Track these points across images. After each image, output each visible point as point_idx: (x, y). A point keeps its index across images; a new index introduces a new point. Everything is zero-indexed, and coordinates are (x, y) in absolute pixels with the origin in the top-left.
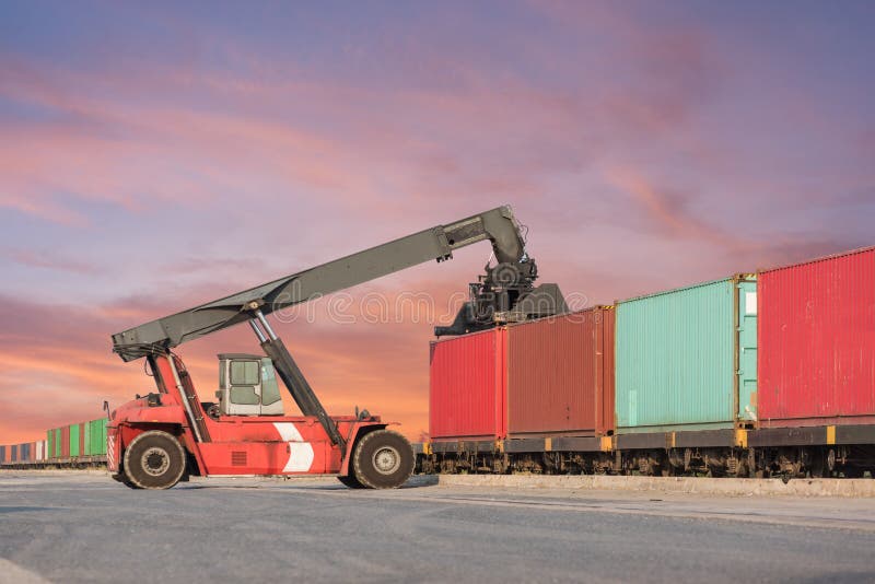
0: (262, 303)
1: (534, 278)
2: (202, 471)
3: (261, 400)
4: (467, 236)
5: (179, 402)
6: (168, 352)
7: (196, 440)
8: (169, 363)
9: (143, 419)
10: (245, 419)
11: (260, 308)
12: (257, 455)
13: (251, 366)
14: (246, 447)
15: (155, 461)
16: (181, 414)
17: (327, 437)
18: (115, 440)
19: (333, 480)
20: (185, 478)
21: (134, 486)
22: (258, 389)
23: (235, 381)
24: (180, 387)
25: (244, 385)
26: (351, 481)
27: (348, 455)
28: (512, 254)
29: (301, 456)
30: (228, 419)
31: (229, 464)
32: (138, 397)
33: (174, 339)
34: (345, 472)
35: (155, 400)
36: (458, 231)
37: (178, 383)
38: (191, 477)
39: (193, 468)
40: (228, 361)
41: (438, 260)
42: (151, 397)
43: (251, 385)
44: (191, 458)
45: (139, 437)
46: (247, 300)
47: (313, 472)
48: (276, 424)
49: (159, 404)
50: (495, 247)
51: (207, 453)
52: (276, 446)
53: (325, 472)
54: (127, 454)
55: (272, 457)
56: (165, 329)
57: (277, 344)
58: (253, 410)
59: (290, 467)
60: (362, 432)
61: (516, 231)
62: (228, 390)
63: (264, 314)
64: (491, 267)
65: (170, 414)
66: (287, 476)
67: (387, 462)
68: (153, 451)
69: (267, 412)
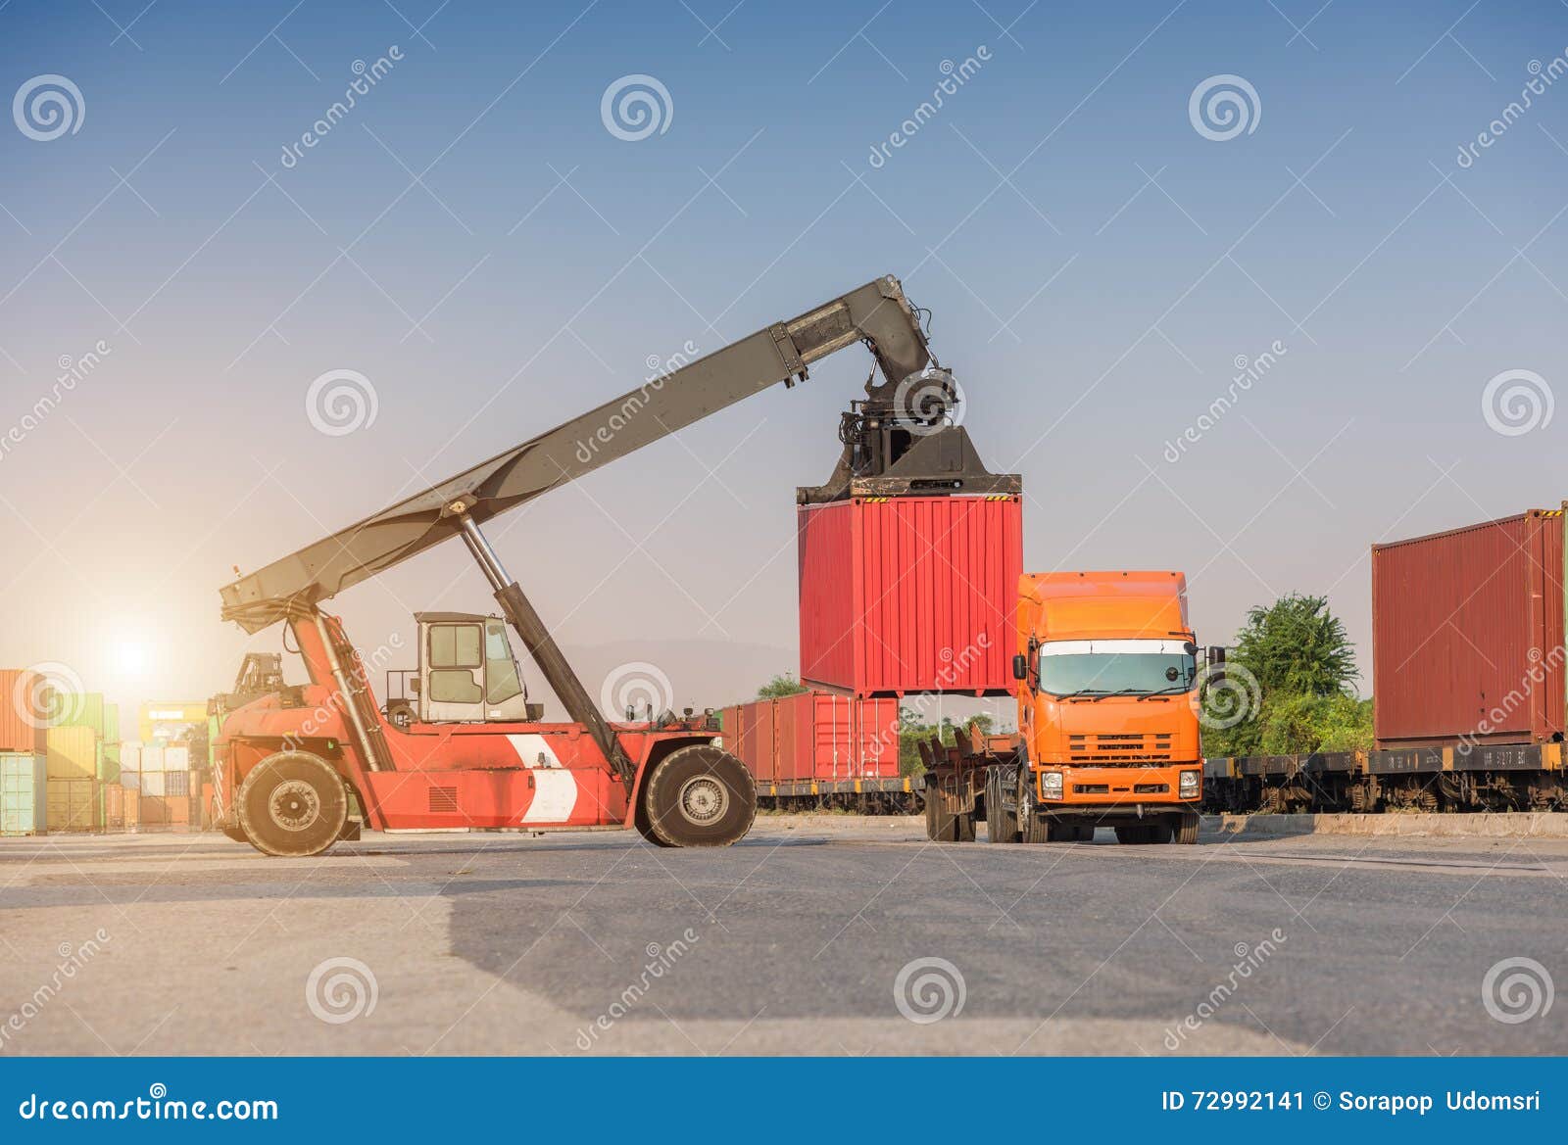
0: (473, 501)
3: (483, 695)
4: (822, 340)
6: (315, 611)
7: (368, 767)
8: (317, 629)
9: (269, 731)
10: (456, 728)
11: (470, 510)
12: (477, 793)
13: (467, 634)
14: (457, 780)
15: (294, 804)
17: (602, 758)
18: (224, 768)
22: (478, 675)
23: (436, 661)
24: (338, 673)
25: (456, 668)
27: (635, 793)
28: (909, 360)
29: (555, 795)
30: (428, 728)
33: (325, 584)
35: (292, 697)
36: (804, 332)
37: (335, 665)
38: (361, 832)
40: (426, 626)
42: (285, 690)
43: (467, 668)
45: (264, 762)
46: (445, 499)
47: (574, 821)
48: (512, 737)
50: (876, 352)
51: (385, 787)
52: (511, 778)
53: (598, 822)
55: (502, 796)
56: (309, 568)
57: (514, 593)
58: (472, 712)
59: (535, 813)
60: (661, 750)
62: (426, 677)
63: (478, 521)
66: (524, 828)
67: (704, 801)
68: (290, 786)
69: (497, 714)
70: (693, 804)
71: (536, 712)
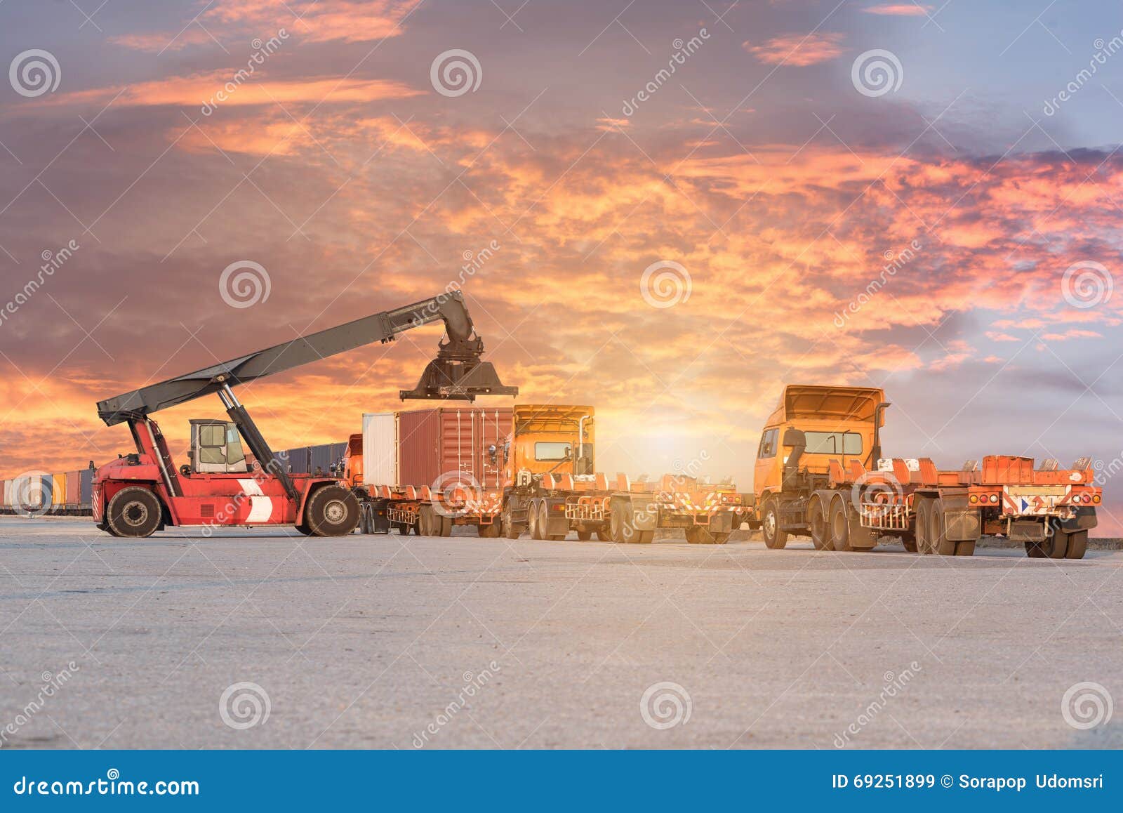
0: (228, 377)
1: (480, 353)
2: (175, 521)
3: (226, 460)
5: (156, 462)
6: (146, 418)
7: (170, 495)
8: (146, 427)
9: (123, 476)
10: (212, 476)
11: (227, 381)
13: (219, 430)
14: (213, 501)
15: (135, 513)
16: (155, 468)
17: (284, 491)
18: (99, 495)
19: (291, 529)
20: (161, 528)
21: (115, 534)
22: (224, 450)
23: (204, 443)
24: (157, 449)
25: (213, 446)
26: (305, 530)
27: (302, 508)
28: (462, 332)
29: (262, 509)
30: (198, 476)
31: (198, 515)
32: (120, 456)
33: (151, 406)
34: (299, 522)
35: (134, 460)
37: (155, 444)
38: (165, 526)
39: (167, 519)
40: (198, 426)
41: (383, 341)
42: (131, 457)
43: (218, 446)
44: (166, 510)
45: (121, 493)
46: (215, 373)
47: (270, 522)
48: (239, 480)
49: (138, 463)
50: (448, 326)
51: (179, 505)
53: (282, 522)
54: (110, 507)
56: (143, 398)
57: (241, 411)
58: (220, 468)
59: (253, 517)
60: (315, 487)
61: (465, 312)
62: (198, 452)
63: (230, 386)
64: (444, 343)
65: (147, 471)
66: (247, 525)
67: (335, 513)
68: (133, 504)
69: (232, 469)
70: (331, 514)
71: (250, 468)
